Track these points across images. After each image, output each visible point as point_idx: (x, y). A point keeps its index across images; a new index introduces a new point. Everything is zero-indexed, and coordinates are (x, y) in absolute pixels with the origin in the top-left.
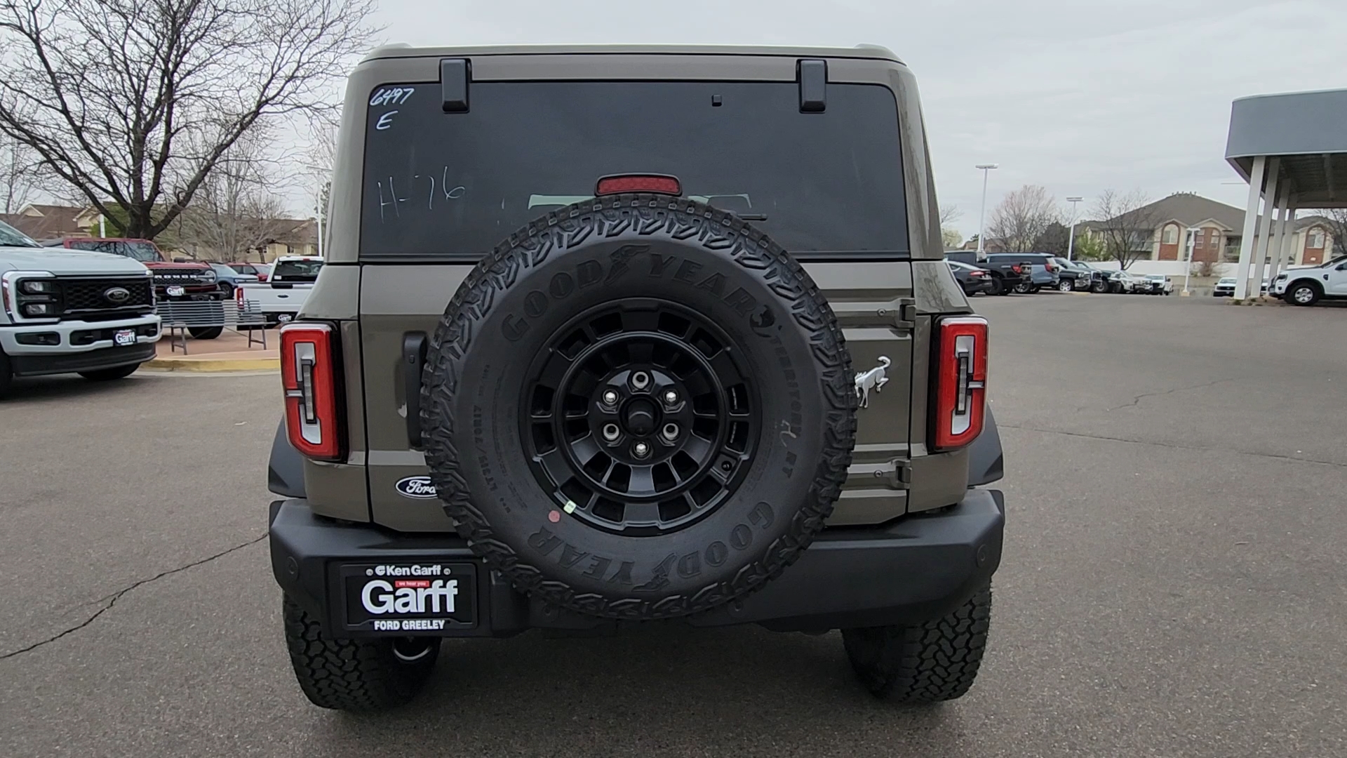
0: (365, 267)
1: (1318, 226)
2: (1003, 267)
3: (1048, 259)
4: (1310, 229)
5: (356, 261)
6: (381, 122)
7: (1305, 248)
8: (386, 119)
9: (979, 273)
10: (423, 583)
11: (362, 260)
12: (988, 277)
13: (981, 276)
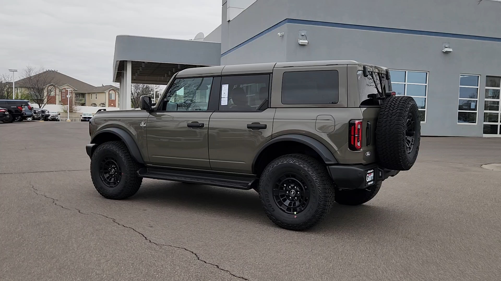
0: (361, 108)
1: (113, 90)
2: (12, 107)
3: (29, 103)
4: (110, 91)
5: (359, 107)
6: (359, 78)
7: (109, 100)
8: (360, 77)
9: (3, 110)
10: (370, 174)
11: (361, 107)
12: (7, 113)
13: (4, 112)
